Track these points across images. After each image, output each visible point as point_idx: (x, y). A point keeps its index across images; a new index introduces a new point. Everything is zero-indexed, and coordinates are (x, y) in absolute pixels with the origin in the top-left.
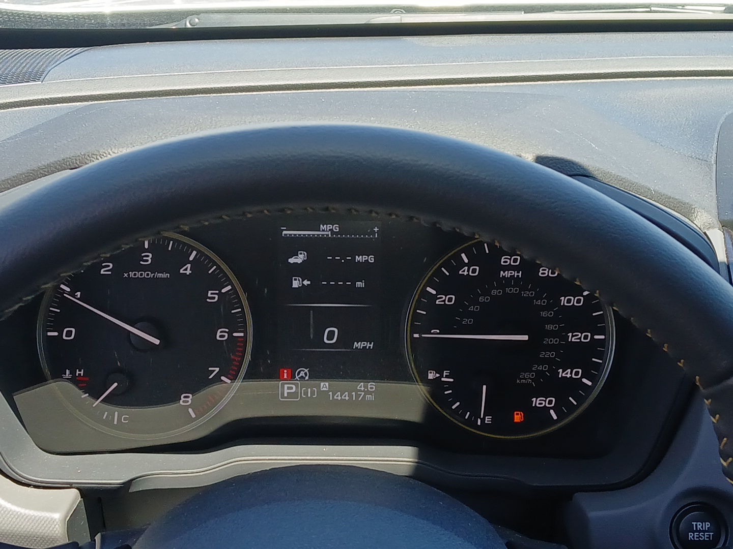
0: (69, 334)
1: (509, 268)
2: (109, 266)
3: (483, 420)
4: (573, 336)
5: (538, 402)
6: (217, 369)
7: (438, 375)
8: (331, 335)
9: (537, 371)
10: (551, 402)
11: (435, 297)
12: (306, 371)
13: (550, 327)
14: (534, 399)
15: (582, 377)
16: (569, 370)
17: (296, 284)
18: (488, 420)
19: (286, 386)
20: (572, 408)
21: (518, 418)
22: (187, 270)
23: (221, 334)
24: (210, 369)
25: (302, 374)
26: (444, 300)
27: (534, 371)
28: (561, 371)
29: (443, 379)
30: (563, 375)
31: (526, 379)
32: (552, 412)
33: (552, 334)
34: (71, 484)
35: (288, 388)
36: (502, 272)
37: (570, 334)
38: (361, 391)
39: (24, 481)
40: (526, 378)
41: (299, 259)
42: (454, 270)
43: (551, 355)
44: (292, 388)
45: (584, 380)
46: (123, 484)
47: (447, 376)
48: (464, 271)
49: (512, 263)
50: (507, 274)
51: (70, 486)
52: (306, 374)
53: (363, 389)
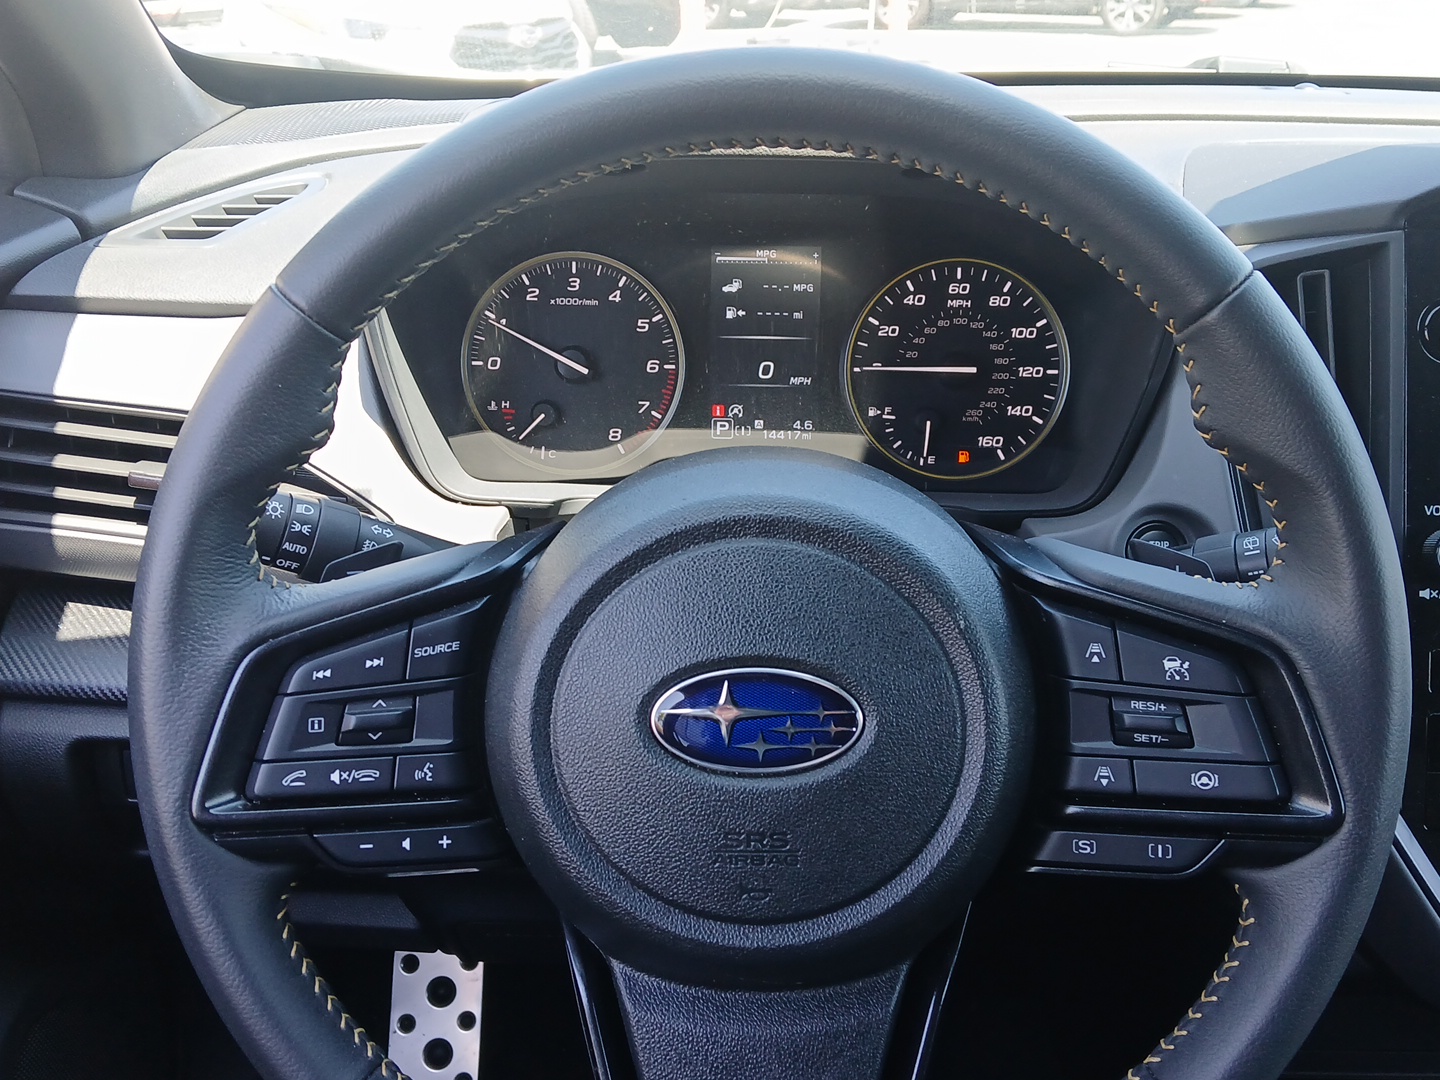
0: (494, 363)
1: (958, 297)
2: (535, 292)
3: (926, 459)
4: (1024, 371)
5: (985, 441)
6: (648, 403)
7: (879, 412)
8: (766, 369)
9: (983, 409)
10: (998, 442)
11: (878, 328)
12: (740, 407)
13: (998, 361)
14: (981, 438)
15: (1033, 414)
16: (1019, 408)
17: (730, 315)
18: (931, 460)
19: (719, 424)
20: (1020, 448)
21: (963, 458)
22: (616, 297)
23: (652, 366)
24: (640, 403)
25: (736, 411)
26: (889, 331)
27: (981, 409)
28: (1010, 408)
29: (884, 417)
30: (1013, 413)
31: (972, 417)
32: (999, 452)
33: (1002, 369)
34: (499, 501)
35: (721, 426)
36: (949, 301)
37: (1021, 369)
38: (796, 429)
39: (452, 496)
40: (974, 415)
41: (734, 287)
42: (898, 299)
43: (1001, 391)
44: (724, 426)
45: (1035, 418)
46: (554, 503)
47: (888, 414)
48: (909, 300)
49: (961, 292)
50: (955, 303)
51: (499, 503)
52: (739, 411)
53: (799, 427)
